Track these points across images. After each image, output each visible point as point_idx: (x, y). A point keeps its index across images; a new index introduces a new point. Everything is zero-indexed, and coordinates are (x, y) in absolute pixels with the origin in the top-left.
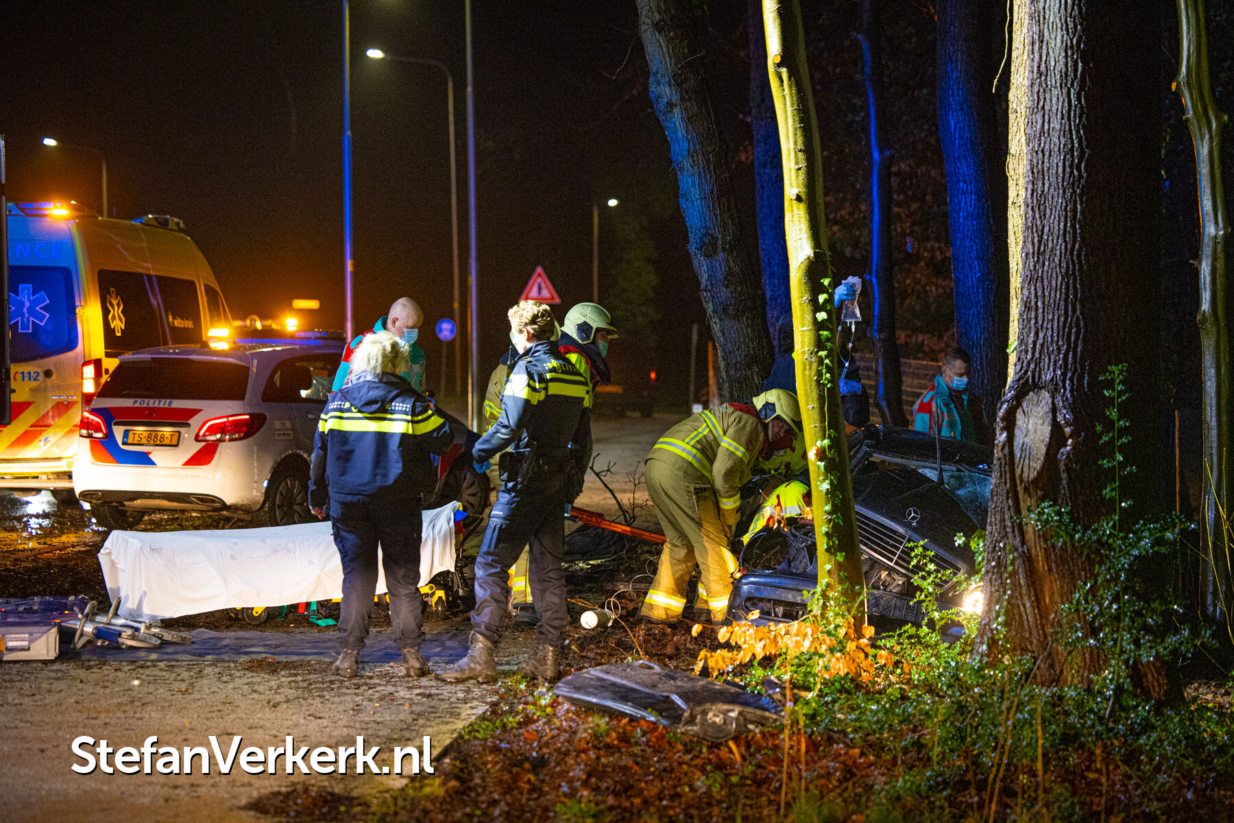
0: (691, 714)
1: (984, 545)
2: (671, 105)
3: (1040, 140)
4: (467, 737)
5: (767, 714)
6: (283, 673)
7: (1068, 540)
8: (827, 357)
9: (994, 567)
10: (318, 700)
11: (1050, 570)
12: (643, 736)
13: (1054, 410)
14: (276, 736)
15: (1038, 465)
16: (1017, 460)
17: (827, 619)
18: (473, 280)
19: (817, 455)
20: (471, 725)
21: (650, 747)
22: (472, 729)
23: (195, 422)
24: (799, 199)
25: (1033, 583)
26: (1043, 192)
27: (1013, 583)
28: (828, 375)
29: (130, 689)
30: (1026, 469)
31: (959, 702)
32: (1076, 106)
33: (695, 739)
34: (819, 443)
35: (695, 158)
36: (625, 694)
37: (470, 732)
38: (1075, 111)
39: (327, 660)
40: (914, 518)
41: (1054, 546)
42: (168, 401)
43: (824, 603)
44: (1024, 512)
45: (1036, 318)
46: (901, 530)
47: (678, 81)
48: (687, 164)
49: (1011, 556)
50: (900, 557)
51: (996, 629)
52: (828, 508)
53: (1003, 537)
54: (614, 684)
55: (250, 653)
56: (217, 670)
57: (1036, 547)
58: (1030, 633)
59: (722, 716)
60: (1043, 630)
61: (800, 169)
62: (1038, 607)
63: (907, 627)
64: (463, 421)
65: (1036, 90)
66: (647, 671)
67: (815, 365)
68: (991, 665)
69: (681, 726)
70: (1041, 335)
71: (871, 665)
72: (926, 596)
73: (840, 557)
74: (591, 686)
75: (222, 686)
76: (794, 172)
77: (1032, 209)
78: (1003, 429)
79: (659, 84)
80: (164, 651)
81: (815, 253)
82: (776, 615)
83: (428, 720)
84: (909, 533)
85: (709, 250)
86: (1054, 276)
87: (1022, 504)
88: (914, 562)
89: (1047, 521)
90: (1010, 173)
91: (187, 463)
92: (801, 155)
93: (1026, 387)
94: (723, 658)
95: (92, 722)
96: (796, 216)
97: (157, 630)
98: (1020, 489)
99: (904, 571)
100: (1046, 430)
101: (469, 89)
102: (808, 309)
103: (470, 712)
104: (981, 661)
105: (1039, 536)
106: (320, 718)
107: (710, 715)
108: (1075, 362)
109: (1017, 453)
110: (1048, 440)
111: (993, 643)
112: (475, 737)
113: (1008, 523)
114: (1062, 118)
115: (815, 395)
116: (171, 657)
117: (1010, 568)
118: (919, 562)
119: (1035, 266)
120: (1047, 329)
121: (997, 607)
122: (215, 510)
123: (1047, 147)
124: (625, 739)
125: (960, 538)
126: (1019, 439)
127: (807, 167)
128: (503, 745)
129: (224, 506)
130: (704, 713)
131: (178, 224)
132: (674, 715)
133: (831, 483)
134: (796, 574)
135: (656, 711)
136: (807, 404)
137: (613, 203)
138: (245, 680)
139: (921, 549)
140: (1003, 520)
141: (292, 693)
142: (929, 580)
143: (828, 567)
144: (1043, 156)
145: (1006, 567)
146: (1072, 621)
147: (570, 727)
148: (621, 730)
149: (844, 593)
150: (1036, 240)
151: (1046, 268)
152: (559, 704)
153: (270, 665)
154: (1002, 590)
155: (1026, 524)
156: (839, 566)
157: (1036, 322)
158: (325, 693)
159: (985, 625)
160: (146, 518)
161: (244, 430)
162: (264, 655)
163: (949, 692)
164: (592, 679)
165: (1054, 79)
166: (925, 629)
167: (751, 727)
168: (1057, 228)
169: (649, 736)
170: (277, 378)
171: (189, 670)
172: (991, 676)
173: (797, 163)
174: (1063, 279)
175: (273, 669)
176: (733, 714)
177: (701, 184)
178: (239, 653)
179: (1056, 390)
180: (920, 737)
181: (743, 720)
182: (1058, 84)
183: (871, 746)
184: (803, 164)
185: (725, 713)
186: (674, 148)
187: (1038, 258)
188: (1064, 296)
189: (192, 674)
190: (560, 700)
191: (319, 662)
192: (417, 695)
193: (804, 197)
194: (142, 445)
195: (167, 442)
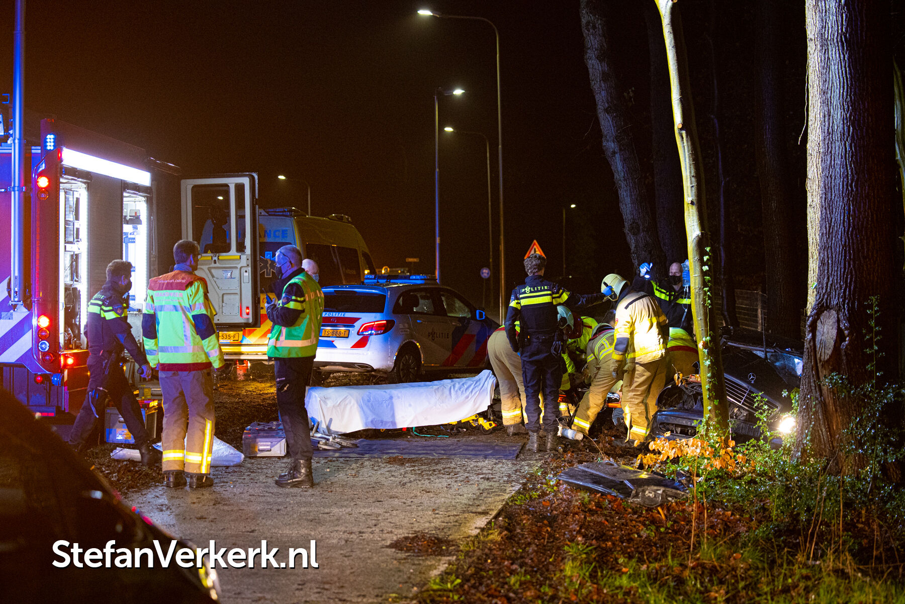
0: (636, 492)
1: (799, 397)
2: (614, 153)
3: (829, 170)
4: (510, 504)
5: (679, 492)
6: (407, 465)
7: (847, 394)
8: (708, 291)
9: (805, 409)
10: (427, 481)
11: (836, 410)
12: (609, 504)
13: (838, 321)
14: (405, 503)
15: (829, 352)
16: (817, 349)
17: (709, 437)
18: (502, 247)
19: (703, 345)
20: (512, 497)
21: (613, 510)
22: (513, 499)
23: (357, 325)
24: (692, 203)
25: (827, 418)
26: (831, 199)
27: (815, 418)
28: (709, 301)
29: (325, 474)
30: (823, 354)
31: (786, 485)
32: (849, 151)
33: (638, 506)
34: (704, 339)
35: (628, 182)
36: (597, 480)
37: (512, 501)
38: (849, 154)
39: (431, 457)
40: (752, 379)
41: (839, 397)
42: (343, 313)
43: (707, 428)
44: (822, 378)
45: (828, 270)
46: (745, 385)
47: (618, 139)
48: (623, 184)
49: (814, 403)
50: (745, 401)
51: (806, 443)
52: (709, 375)
53: (810, 392)
54: (592, 474)
55: (389, 453)
56: (371, 463)
57: (828, 398)
58: (825, 446)
59: (653, 493)
60: (832, 444)
61: (693, 187)
62: (830, 431)
63: (752, 440)
64: (497, 322)
65: (827, 142)
66: (610, 467)
67: (702, 296)
68: (804, 464)
69: (630, 498)
70: (831, 279)
71: (734, 462)
72: (762, 423)
73: (716, 402)
74: (580, 475)
75: (374, 472)
76: (689, 188)
77: (825, 208)
78: (809, 332)
79: (608, 141)
80: (343, 451)
81: (702, 233)
82: (677, 432)
83: (488, 494)
84: (750, 387)
85: (635, 230)
86: (838, 246)
87: (820, 374)
88: (756, 405)
89: (835, 383)
90: (808, 189)
91: (353, 347)
92: (693, 179)
93: (821, 308)
94: (651, 458)
95: (305, 493)
96: (691, 212)
97: (339, 440)
98: (819, 365)
99: (747, 408)
100: (835, 332)
101: (500, 146)
102: (698, 264)
103: (511, 489)
104: (797, 462)
105: (830, 392)
106: (429, 492)
107: (647, 492)
108: (850, 294)
109: (818, 345)
110: (835, 338)
111: (804, 451)
112: (515, 504)
113: (813, 384)
114: (842, 158)
115: (702, 312)
116: (346, 455)
117: (814, 409)
118: (758, 405)
119: (827, 241)
120: (834, 275)
121: (806, 431)
122: (368, 371)
123: (833, 174)
124: (599, 505)
125: (785, 392)
126: (819, 338)
127: (697, 185)
128: (531, 509)
129: (373, 370)
130: (644, 491)
131: (348, 219)
132: (627, 493)
133: (711, 361)
134: (687, 410)
135: (617, 490)
136: (698, 317)
137: (573, 206)
138: (387, 469)
139: (760, 397)
140: (809, 382)
141: (413, 477)
142: (765, 415)
143: (709, 408)
144: (831, 179)
145: (811, 409)
146: (849, 438)
147: (568, 498)
148: (596, 501)
149: (718, 422)
150: (827, 226)
151: (833, 241)
152: (560, 484)
153: (400, 460)
154: (809, 422)
155: (824, 385)
156: (716, 407)
157: (828, 272)
158: (431, 477)
159: (800, 441)
160: (331, 376)
161: (383, 329)
162: (397, 455)
163: (780, 479)
164: (579, 471)
165: (837, 136)
166: (762, 442)
167: (670, 499)
168: (839, 219)
169: (612, 504)
170: (401, 301)
171: (356, 463)
172: (803, 470)
173: (691, 183)
174: (843, 247)
175: (402, 462)
176: (659, 492)
177: (631, 196)
178: (383, 453)
179: (839, 310)
180: (764, 505)
181: (665, 495)
182: (839, 139)
183: (736, 509)
184: (695, 184)
185: (655, 491)
186: (616, 176)
187: (829, 236)
188: (843, 257)
189: (358, 465)
190: (561, 482)
191: (426, 459)
192: (481, 478)
193: (695, 202)
194: (329, 337)
195: (342, 335)
